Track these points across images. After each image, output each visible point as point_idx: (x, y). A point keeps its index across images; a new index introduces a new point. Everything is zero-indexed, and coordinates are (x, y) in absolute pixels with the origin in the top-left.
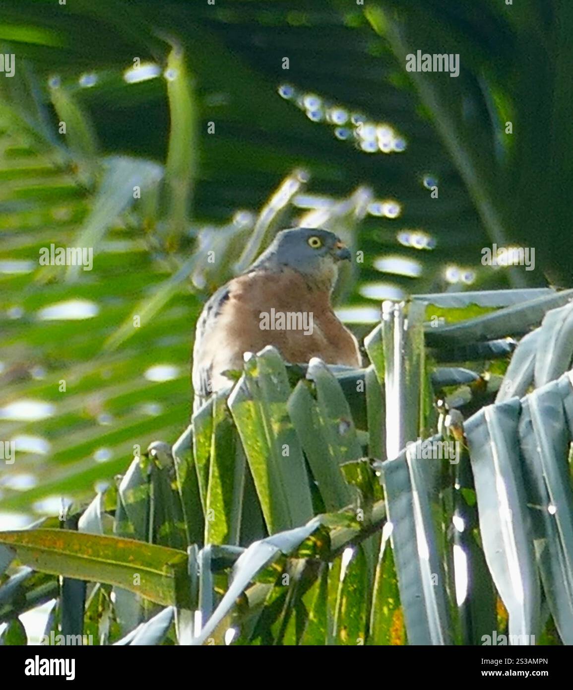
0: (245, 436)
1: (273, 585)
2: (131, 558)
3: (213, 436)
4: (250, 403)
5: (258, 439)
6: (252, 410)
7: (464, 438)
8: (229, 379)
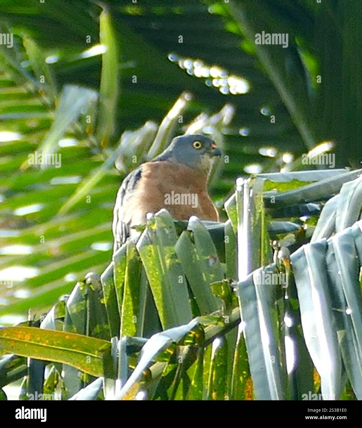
0: (148, 268)
1: (167, 363)
2: (74, 345)
3: (127, 268)
4: (151, 246)
5: (157, 270)
6: (153, 251)
7: (291, 265)
8: (137, 231)
